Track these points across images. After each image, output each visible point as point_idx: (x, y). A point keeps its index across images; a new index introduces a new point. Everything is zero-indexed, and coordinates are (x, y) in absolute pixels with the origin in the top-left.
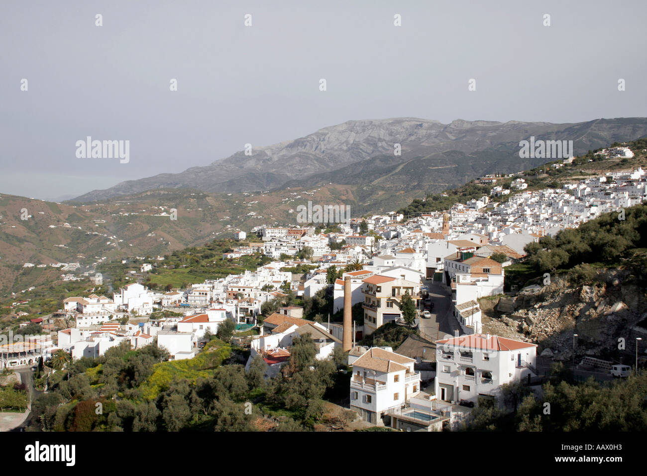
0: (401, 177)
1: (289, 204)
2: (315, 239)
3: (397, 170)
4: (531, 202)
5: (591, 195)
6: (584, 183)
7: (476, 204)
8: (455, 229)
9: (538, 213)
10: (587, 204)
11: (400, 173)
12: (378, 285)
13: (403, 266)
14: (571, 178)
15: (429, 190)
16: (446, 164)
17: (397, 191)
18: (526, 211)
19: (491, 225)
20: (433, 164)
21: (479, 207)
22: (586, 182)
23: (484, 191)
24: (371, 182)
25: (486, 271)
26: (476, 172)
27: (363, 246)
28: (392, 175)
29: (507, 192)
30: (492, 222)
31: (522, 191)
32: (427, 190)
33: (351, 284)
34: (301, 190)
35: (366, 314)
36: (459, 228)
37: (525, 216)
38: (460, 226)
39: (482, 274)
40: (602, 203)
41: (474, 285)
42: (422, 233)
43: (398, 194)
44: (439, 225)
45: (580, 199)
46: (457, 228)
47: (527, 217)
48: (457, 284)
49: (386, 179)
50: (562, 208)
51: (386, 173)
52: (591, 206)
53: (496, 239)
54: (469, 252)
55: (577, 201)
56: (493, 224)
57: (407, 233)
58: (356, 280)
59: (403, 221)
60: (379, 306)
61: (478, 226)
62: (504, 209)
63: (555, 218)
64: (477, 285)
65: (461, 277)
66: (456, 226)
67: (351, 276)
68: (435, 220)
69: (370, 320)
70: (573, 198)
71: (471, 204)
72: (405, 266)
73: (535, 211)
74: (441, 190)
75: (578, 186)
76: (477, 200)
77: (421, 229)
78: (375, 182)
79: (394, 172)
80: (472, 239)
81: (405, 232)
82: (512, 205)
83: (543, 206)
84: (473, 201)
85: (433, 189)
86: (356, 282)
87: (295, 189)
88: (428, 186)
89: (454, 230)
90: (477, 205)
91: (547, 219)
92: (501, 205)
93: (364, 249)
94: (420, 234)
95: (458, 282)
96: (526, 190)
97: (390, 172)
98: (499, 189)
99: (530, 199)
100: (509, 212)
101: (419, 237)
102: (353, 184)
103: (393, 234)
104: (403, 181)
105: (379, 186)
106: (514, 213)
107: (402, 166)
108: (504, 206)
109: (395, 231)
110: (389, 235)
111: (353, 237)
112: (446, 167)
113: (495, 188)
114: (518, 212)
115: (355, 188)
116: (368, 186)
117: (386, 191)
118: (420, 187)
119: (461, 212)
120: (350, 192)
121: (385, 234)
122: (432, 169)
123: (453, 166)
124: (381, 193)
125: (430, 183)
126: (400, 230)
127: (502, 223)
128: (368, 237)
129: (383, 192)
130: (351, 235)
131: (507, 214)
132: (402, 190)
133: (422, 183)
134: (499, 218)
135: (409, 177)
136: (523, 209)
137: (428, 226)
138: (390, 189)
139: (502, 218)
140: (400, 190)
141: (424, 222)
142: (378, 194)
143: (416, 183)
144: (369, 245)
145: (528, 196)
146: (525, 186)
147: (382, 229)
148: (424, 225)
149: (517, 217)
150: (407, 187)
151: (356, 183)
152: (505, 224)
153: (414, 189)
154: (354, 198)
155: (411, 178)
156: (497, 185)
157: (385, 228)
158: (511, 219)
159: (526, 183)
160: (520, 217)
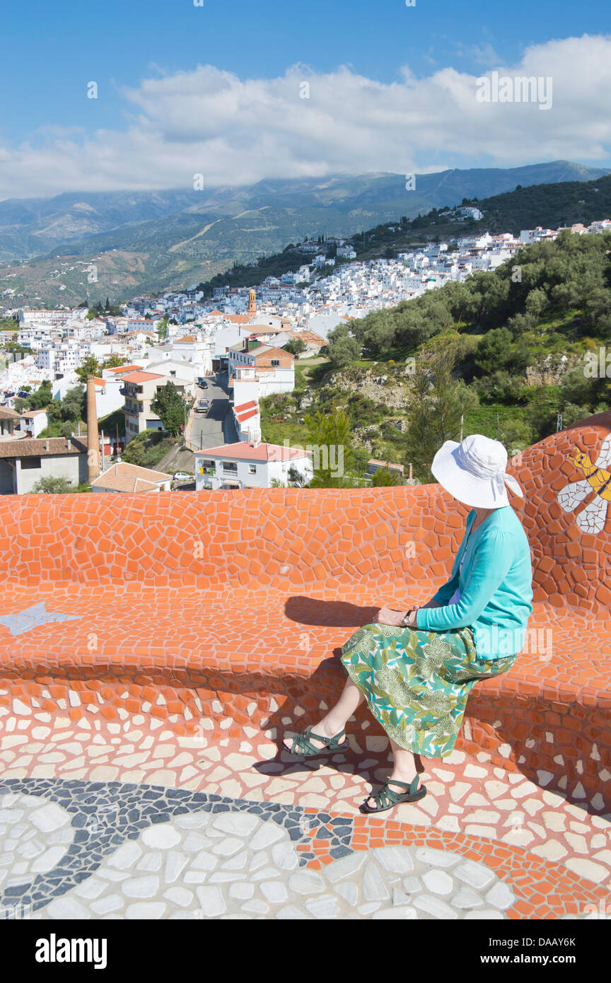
0: (207, 242)
1: (60, 279)
2: (88, 325)
3: (201, 234)
4: (358, 276)
5: (430, 267)
6: (422, 252)
7: (293, 278)
9: (365, 290)
10: (424, 278)
11: (206, 237)
12: (139, 384)
14: (408, 245)
16: (265, 226)
17: (201, 260)
18: (352, 287)
20: (247, 226)
21: (297, 282)
22: (425, 250)
23: (304, 261)
24: (167, 248)
25: (275, 363)
27: (149, 334)
28: (195, 240)
29: (331, 262)
31: (350, 261)
32: (241, 259)
34: (75, 260)
35: (128, 421)
37: (350, 293)
38: (270, 306)
39: (269, 367)
40: (442, 277)
41: (256, 381)
42: (223, 316)
43: (203, 264)
45: (416, 272)
46: (267, 309)
47: (353, 293)
48: (236, 381)
49: (188, 244)
50: (394, 283)
51: (187, 236)
52: (427, 280)
55: (412, 274)
59: (202, 301)
60: (141, 410)
62: (324, 285)
63: (386, 296)
64: (259, 381)
65: (243, 372)
68: (241, 298)
69: (131, 429)
70: (408, 270)
71: (286, 277)
72: (184, 358)
73: (362, 287)
75: (415, 256)
76: (295, 273)
78: (174, 249)
79: (197, 236)
80: (271, 323)
82: (335, 279)
83: (372, 281)
84: (290, 274)
87: (67, 257)
89: (262, 311)
90: (295, 279)
91: (376, 297)
92: (323, 279)
94: (220, 316)
95: (238, 378)
96: (354, 260)
97: (192, 235)
98: (322, 258)
99: (357, 271)
100: (331, 287)
101: (218, 321)
102: (145, 252)
103: (189, 317)
104: (210, 247)
105: (179, 254)
106: (337, 289)
107: (207, 228)
108: (325, 280)
109: (191, 312)
110: (184, 318)
111: (138, 322)
112: (264, 229)
113: (317, 257)
114: (342, 288)
115: (146, 256)
116: (164, 253)
117: (187, 260)
118: (231, 255)
119: (274, 288)
120: (140, 262)
121: (178, 317)
122: (246, 232)
123: (274, 228)
124: (181, 263)
125: (243, 250)
126: (198, 312)
127: (322, 302)
128: (157, 322)
129: (185, 262)
130: (135, 318)
131: (328, 290)
132: (208, 259)
133: (235, 250)
134: (319, 295)
135: (216, 243)
136: (347, 284)
137: (233, 306)
138: (192, 258)
139: (323, 295)
140: (206, 259)
141: (228, 301)
142: (177, 265)
143: (226, 250)
144: (157, 331)
145: (356, 267)
146: (354, 255)
147: (176, 311)
148: (227, 305)
149: (340, 294)
150: (215, 255)
151: (149, 250)
152: (325, 303)
153: (224, 257)
154: (146, 269)
155: (220, 244)
156: (320, 254)
157: (180, 309)
158: (334, 296)
159: (354, 250)
160: (343, 295)
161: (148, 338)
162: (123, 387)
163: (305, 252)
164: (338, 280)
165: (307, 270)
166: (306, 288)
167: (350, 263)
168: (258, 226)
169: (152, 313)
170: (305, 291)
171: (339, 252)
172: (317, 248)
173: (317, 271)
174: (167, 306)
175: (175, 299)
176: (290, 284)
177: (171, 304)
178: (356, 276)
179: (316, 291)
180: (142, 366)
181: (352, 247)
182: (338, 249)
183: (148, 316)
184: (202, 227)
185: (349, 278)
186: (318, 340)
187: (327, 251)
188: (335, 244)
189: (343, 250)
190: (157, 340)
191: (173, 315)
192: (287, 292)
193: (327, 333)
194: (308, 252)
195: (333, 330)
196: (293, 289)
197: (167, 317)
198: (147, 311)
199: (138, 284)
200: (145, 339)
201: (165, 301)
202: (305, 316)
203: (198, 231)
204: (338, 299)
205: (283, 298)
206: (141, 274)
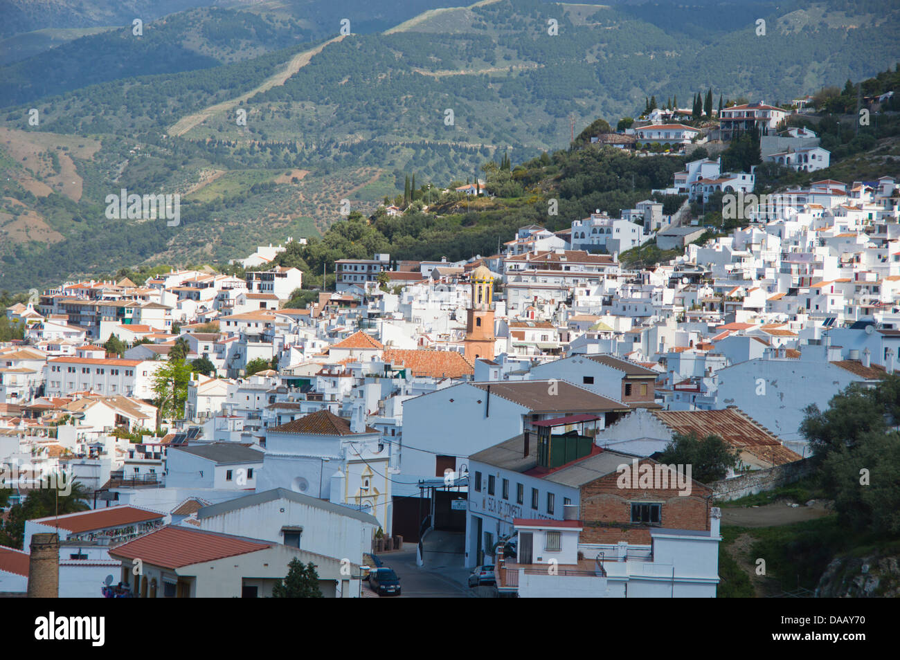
0: (296, 107)
3: (279, 79)
4: (844, 228)
7: (609, 232)
8: (521, 336)
11: (293, 91)
12: (181, 572)
13: (295, 488)
15: (415, 171)
16: (491, 61)
17: (277, 166)
18: (820, 266)
19: (672, 322)
20: (433, 58)
21: (625, 246)
23: (644, 179)
24: (163, 123)
25: (646, 517)
26: (616, 98)
27: (122, 403)
30: (677, 310)
31: (807, 180)
32: (408, 166)
33: (62, 570)
36: (539, 333)
37: (815, 286)
38: (539, 325)
39: (625, 527)
41: (593, 574)
42: (380, 353)
43: (281, 179)
44: (453, 318)
46: (528, 332)
47: (825, 290)
48: (521, 572)
49: (231, 113)
51: (232, 86)
53: (687, 382)
54: (573, 434)
56: (681, 320)
57: (317, 350)
58: (84, 552)
59: (299, 301)
61: (617, 324)
62: (725, 257)
64: (604, 573)
65: (540, 539)
66: (524, 324)
67: (63, 534)
71: (587, 231)
72: (304, 488)
74: (464, 169)
76: (615, 215)
77: (377, 336)
78: (185, 126)
79: (266, 86)
80: (589, 380)
81: (308, 345)
82: (762, 242)
84: (599, 220)
85: (431, 163)
86: (85, 557)
88: (409, 153)
89: (514, 340)
90: (615, 236)
92: (716, 236)
93: (125, 414)
94: (371, 353)
95: (527, 560)
96: (821, 176)
97: (249, 84)
98: (711, 170)
99: (839, 212)
100: (750, 267)
101: (367, 368)
102: (84, 132)
103: (256, 352)
104: (306, 127)
105: (200, 144)
106: (770, 274)
107: (299, 61)
108: (726, 241)
109: (263, 338)
110: (238, 355)
111: (77, 364)
112: (490, 70)
113: (693, 167)
114: (786, 270)
115: (90, 148)
116: (151, 139)
117: (229, 165)
118: (376, 153)
119: (548, 264)
120: (68, 166)
121: (220, 352)
122: (428, 80)
123: (520, 66)
124: (208, 174)
125: (417, 139)
126: (290, 338)
127: (716, 314)
128: (151, 367)
129: (220, 171)
130: (72, 351)
131: (738, 277)
132: (298, 164)
133: (388, 139)
134: (705, 292)
135: (330, 111)
136: (808, 255)
137: (408, 320)
138: (247, 159)
139: (719, 292)
140: (289, 165)
141: (391, 302)
142: (194, 180)
143: (359, 138)
144: (152, 395)
145: (837, 201)
146: (820, 159)
147: (208, 329)
148: (390, 317)
149: (780, 290)
150: (322, 152)
151: (98, 127)
152: (731, 318)
153: (352, 162)
154: (87, 192)
155: (341, 116)
156: (699, 154)
157: (224, 328)
158: (758, 297)
159: (824, 145)
160: (793, 292)
161: (120, 420)
162: (115, 583)
163: (648, 147)
164: (774, 242)
165: (657, 209)
166: (660, 269)
167: (807, 185)
168: (468, 58)
169: (127, 336)
170: (660, 276)
171: (769, 149)
172: (688, 135)
173: (694, 212)
174: (176, 315)
175: (207, 294)
176: (599, 251)
177: (190, 309)
178: (835, 231)
179: (696, 279)
180: (157, 509)
181: (810, 134)
182: (763, 140)
183: (113, 347)
184: (284, 60)
185: (812, 236)
186: (762, 441)
187: (721, 145)
188: (750, 122)
189: (783, 142)
190: (150, 425)
191: (201, 345)
192: (592, 278)
193: (800, 418)
194: (658, 148)
195: (824, 407)
196: (609, 270)
197: (181, 349)
198: (109, 328)
199: (58, 237)
200: (111, 423)
201: (171, 300)
202: (662, 361)
203: (269, 73)
204: (771, 306)
205: (581, 299)
206: (70, 205)
